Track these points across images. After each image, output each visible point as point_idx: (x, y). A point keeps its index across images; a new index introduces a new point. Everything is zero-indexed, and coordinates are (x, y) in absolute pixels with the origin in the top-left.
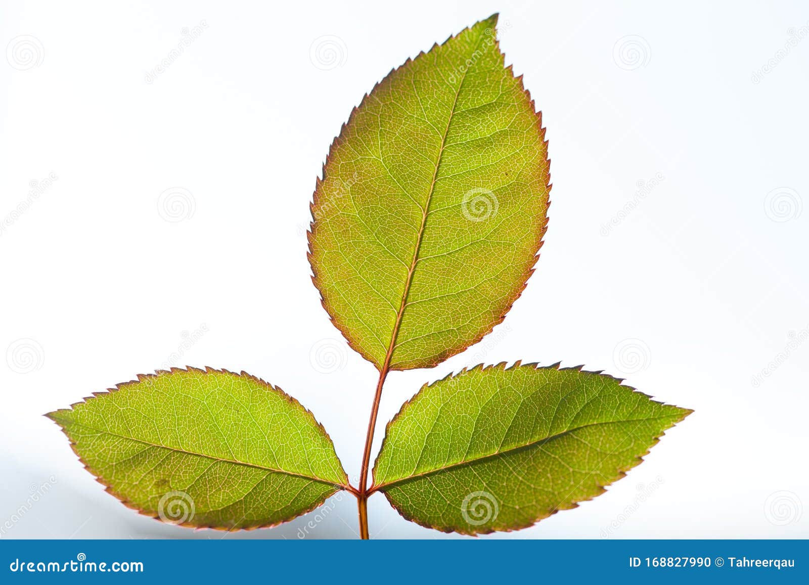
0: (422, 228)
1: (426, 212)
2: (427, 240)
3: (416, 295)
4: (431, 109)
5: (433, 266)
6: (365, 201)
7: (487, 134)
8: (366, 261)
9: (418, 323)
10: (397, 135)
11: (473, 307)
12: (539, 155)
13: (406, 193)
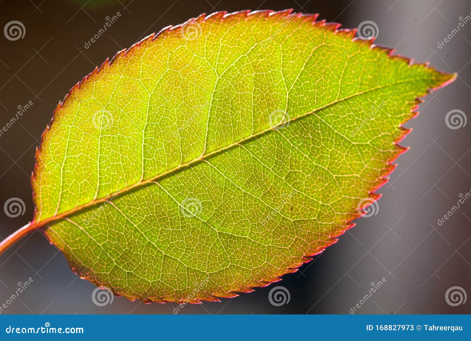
0: (188, 164)
1: (205, 156)
2: (179, 178)
3: (124, 204)
4: (301, 88)
5: (160, 200)
6: (169, 93)
7: (315, 161)
8: (116, 136)
9: (100, 225)
10: (253, 75)
11: (144, 266)
12: (331, 226)
13: (207, 125)
